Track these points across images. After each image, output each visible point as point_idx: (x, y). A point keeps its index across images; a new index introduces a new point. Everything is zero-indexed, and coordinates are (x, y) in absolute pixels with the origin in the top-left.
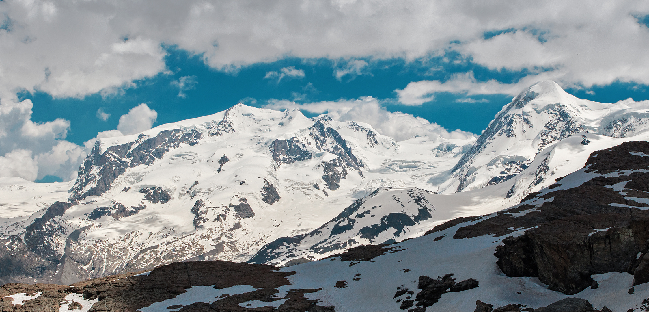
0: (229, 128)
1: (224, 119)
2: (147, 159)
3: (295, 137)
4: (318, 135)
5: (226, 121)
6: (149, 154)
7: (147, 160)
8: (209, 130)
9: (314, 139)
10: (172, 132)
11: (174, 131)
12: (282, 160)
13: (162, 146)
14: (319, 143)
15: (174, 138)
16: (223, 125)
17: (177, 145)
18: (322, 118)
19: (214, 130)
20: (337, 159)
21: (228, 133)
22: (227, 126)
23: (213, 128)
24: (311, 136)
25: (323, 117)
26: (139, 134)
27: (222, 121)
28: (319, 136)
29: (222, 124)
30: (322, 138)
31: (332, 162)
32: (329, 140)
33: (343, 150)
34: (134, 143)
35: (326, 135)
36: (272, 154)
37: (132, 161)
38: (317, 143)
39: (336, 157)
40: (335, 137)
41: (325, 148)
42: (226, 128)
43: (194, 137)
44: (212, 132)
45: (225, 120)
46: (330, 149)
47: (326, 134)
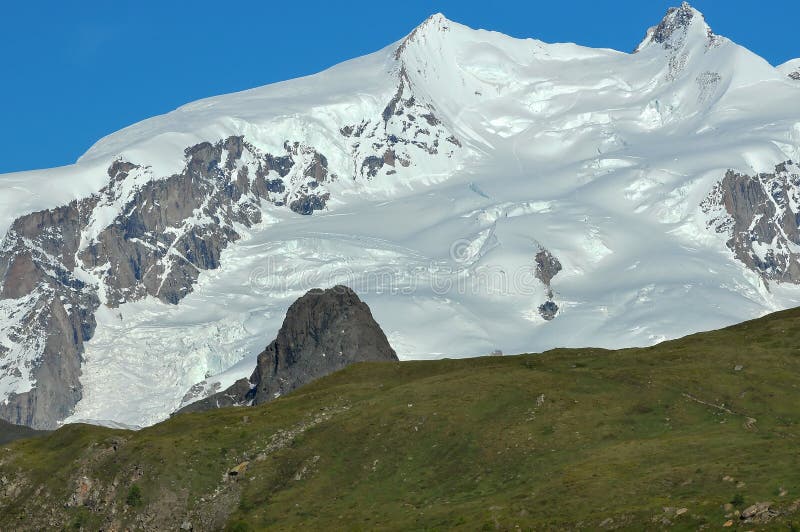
0: (433, 129)
1: (400, 91)
2: (161, 269)
3: (790, 163)
5: (412, 100)
6: (165, 251)
7: (164, 277)
8: (353, 139)
10: (221, 152)
11: (225, 147)
12: (766, 266)
13: (207, 212)
16: (404, 117)
17: (254, 208)
19: (374, 140)
21: (433, 152)
22: (423, 124)
23: (368, 130)
26: (109, 164)
27: (397, 101)
29: (400, 113)
34: (99, 199)
36: (726, 236)
37: (108, 282)
42: (420, 131)
43: (306, 174)
44: (367, 150)
45: (406, 95)
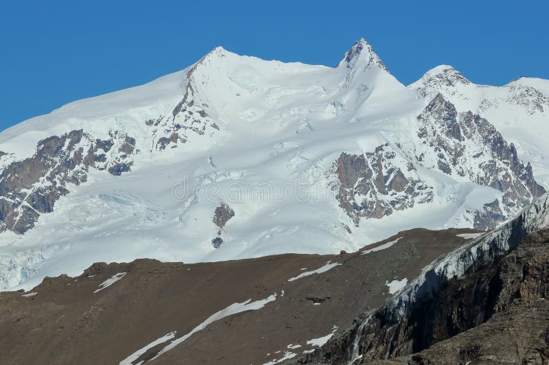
0: (203, 120)
1: (186, 97)
2: (16, 214)
3: (387, 145)
4: (439, 133)
5: (192, 102)
6: (20, 203)
8: (153, 127)
9: (431, 145)
10: (65, 140)
11: (68, 137)
12: (361, 209)
13: (48, 179)
14: (446, 157)
15: (72, 155)
16: (186, 113)
17: (83, 173)
18: (439, 76)
19: (166, 127)
20: (500, 200)
21: (201, 133)
22: (197, 116)
24: (423, 139)
25: (442, 73)
27: (183, 103)
28: (444, 136)
29: (184, 110)
30: (452, 142)
31: (489, 209)
32: (473, 145)
33: (510, 172)
35: (462, 134)
36: (336, 193)
38: (441, 156)
39: (498, 195)
40: (485, 138)
41: (463, 167)
42: (195, 121)
43: (120, 150)
44: (161, 133)
45: (189, 99)
46: (476, 170)
47: (461, 130)
